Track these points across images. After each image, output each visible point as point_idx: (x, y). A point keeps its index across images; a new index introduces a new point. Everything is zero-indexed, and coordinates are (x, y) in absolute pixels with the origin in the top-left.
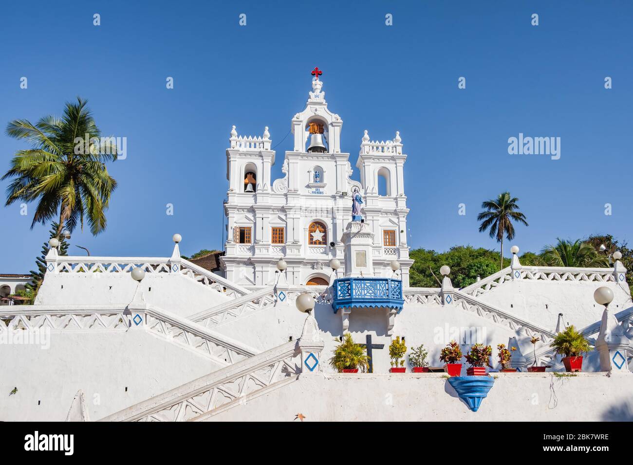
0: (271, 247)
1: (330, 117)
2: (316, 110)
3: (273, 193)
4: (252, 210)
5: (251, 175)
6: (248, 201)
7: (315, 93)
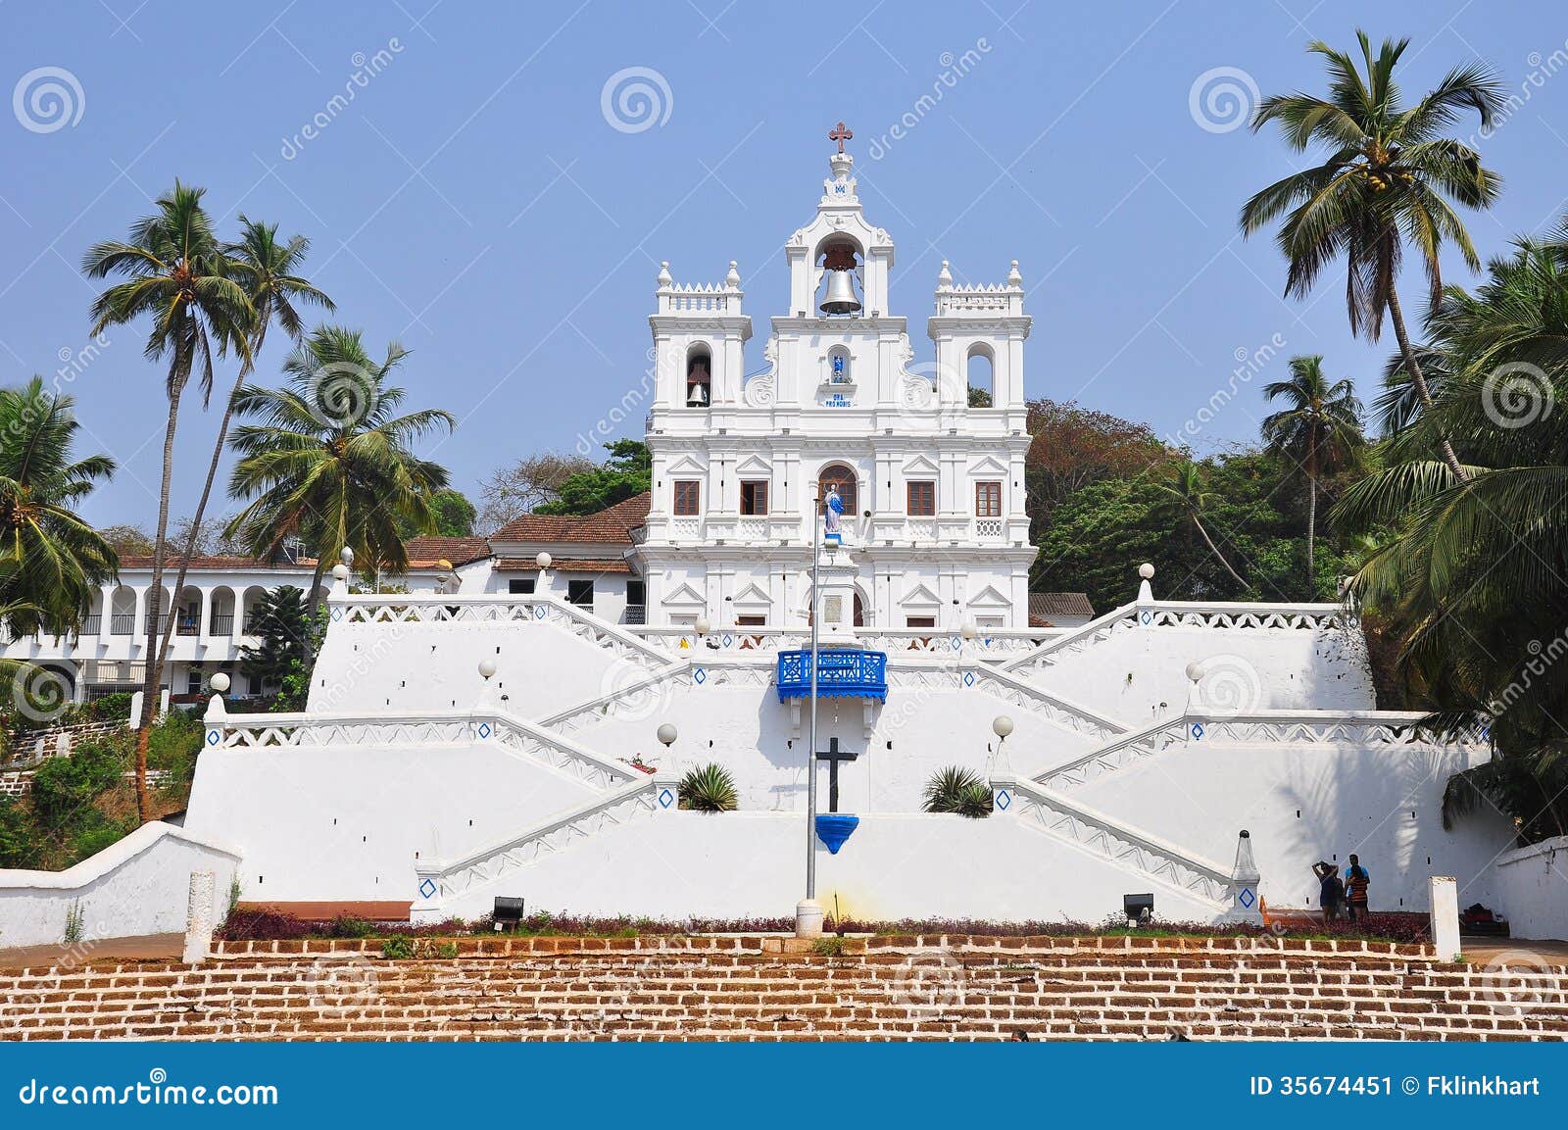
0: (739, 524)
1: (868, 237)
2: (838, 222)
3: (745, 406)
4: (703, 444)
5: (699, 364)
6: (694, 426)
7: (836, 182)
